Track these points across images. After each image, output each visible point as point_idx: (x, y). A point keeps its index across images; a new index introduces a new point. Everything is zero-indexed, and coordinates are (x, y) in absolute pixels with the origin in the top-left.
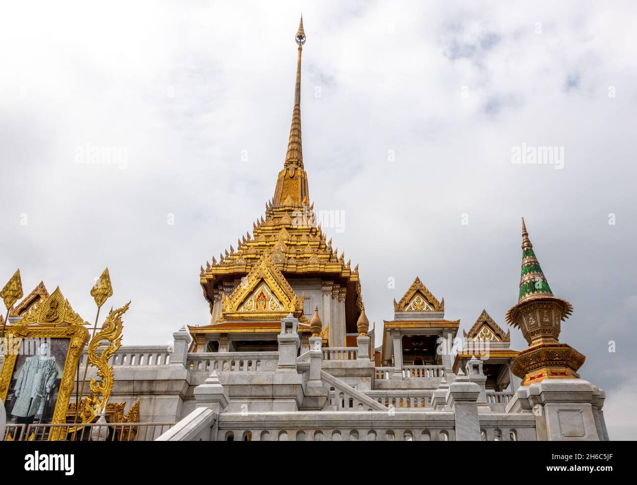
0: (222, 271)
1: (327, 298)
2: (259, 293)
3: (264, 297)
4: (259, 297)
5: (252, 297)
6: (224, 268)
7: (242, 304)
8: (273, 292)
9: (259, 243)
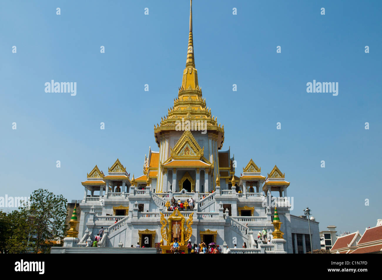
0: (165, 129)
1: (210, 141)
2: (186, 148)
3: (188, 149)
4: (186, 149)
5: (183, 149)
6: (166, 127)
7: (179, 152)
8: (191, 147)
9: (178, 112)
